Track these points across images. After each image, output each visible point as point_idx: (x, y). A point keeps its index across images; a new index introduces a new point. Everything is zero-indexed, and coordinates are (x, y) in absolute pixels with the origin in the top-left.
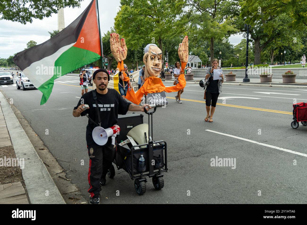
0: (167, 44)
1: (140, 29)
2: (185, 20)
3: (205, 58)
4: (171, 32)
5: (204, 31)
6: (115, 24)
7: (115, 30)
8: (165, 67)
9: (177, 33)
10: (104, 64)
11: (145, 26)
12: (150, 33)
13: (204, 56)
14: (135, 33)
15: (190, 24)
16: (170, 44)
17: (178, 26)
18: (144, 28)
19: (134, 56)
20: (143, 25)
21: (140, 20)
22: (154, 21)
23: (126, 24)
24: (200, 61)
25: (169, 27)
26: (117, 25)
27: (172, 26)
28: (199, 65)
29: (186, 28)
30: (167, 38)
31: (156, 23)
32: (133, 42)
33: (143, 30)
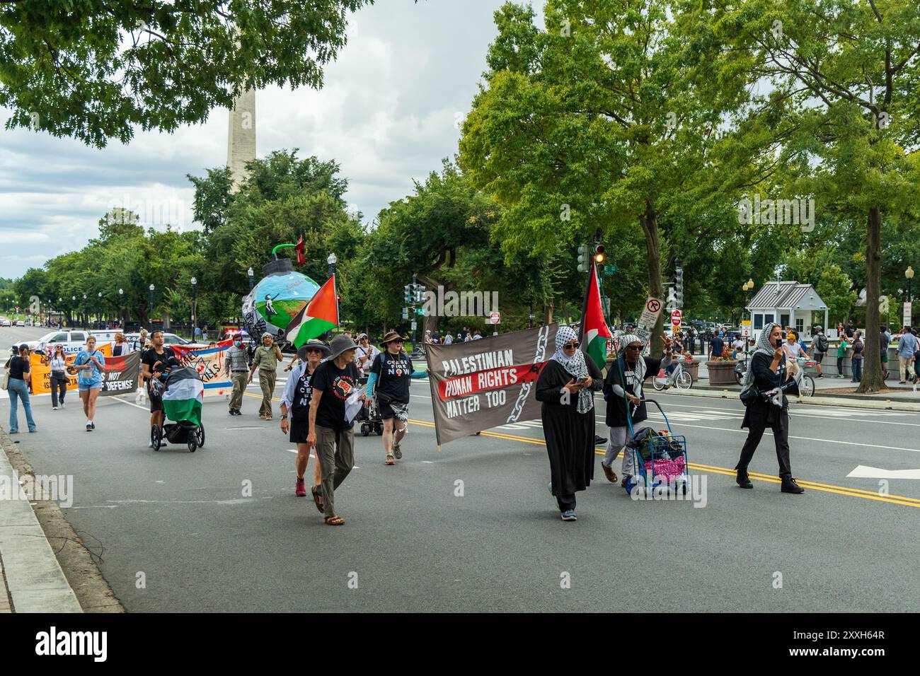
0: (680, 230)
1: (565, 170)
2: (758, 131)
3: (842, 294)
4: (696, 183)
5: (838, 182)
6: (465, 146)
7: (460, 171)
8: (667, 328)
9: (724, 187)
10: (411, 311)
11: (589, 157)
12: (609, 186)
13: (838, 284)
14: (547, 184)
15: (778, 150)
16: (690, 231)
17: (726, 157)
18: (584, 166)
19: (540, 278)
20: (580, 152)
21: (568, 130)
22: (628, 134)
23: (510, 146)
24: (820, 305)
25: (691, 161)
26: (472, 152)
27: (701, 156)
28: (816, 321)
29: (762, 167)
30: (679, 209)
31: (632, 144)
32: (535, 224)
33: (579, 173)
